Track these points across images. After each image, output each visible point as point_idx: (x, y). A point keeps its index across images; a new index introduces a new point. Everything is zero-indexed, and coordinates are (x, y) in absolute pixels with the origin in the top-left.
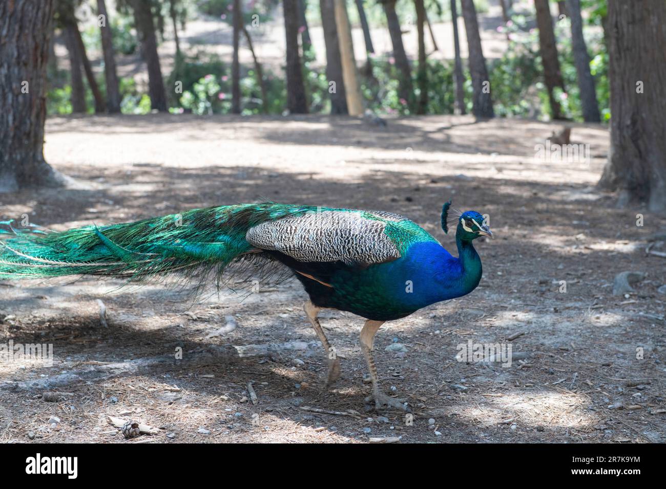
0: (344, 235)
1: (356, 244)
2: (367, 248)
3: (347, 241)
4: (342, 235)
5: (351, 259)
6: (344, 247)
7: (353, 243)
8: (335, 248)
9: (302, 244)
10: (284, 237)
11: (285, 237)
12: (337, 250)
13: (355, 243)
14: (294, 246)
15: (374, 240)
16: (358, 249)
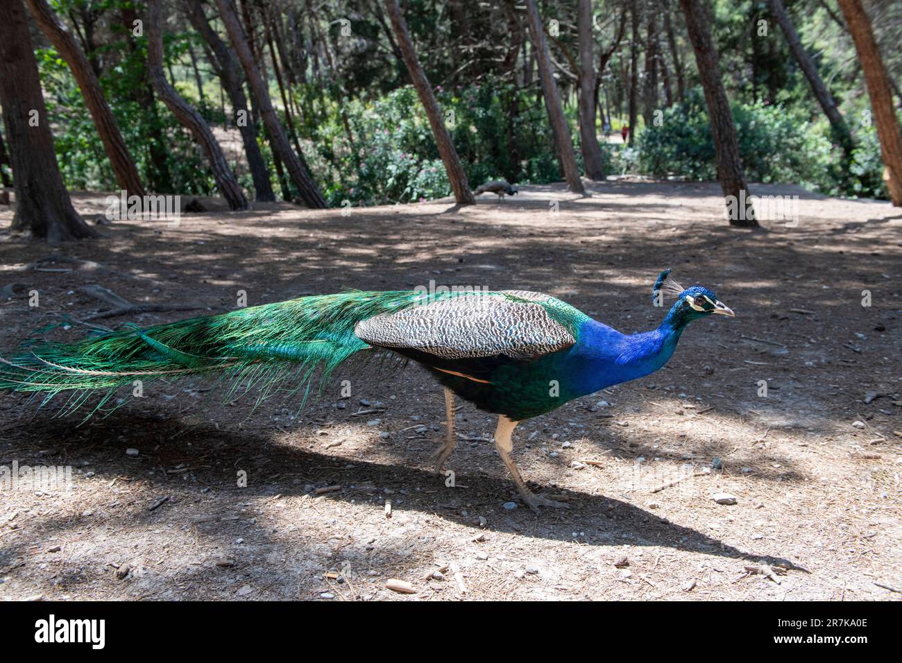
0: (503, 325)
1: (521, 334)
2: (537, 337)
3: (508, 331)
4: (500, 325)
5: (517, 351)
6: (505, 339)
7: (516, 333)
8: (495, 340)
9: (446, 338)
10: (418, 332)
11: (421, 332)
12: (497, 343)
13: (519, 332)
14: (436, 341)
15: (541, 326)
16: (525, 339)
